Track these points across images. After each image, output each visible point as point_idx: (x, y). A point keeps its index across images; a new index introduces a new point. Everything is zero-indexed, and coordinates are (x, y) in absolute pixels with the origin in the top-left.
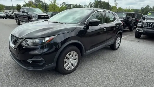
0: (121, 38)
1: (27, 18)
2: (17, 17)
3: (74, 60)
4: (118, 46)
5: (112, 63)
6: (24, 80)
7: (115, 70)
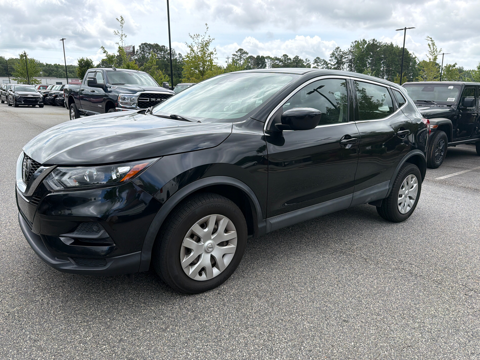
0: (420, 182)
1: (104, 104)
2: (74, 102)
3: (222, 244)
4: (408, 209)
5: (372, 267)
6: (48, 304)
7: (375, 292)
